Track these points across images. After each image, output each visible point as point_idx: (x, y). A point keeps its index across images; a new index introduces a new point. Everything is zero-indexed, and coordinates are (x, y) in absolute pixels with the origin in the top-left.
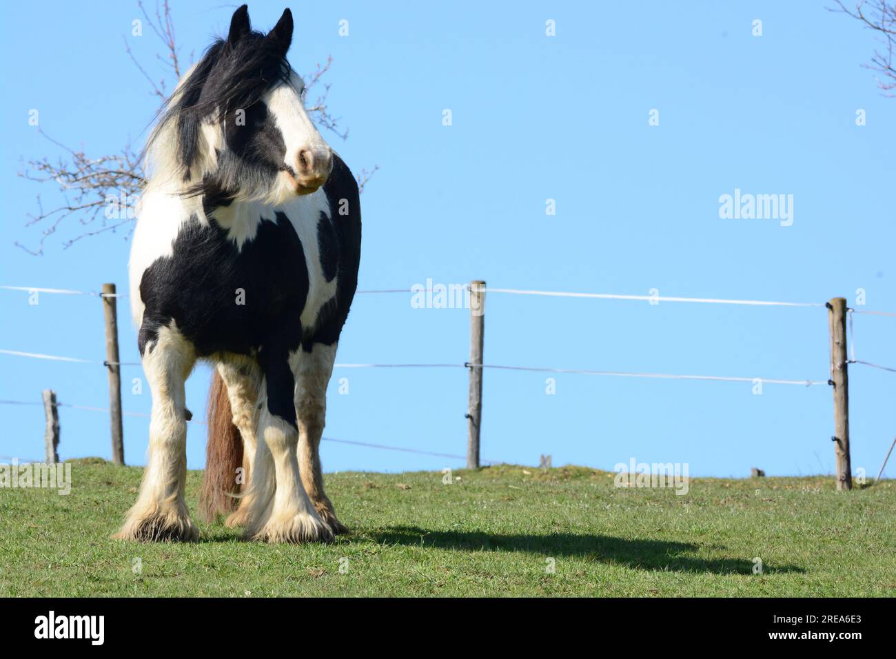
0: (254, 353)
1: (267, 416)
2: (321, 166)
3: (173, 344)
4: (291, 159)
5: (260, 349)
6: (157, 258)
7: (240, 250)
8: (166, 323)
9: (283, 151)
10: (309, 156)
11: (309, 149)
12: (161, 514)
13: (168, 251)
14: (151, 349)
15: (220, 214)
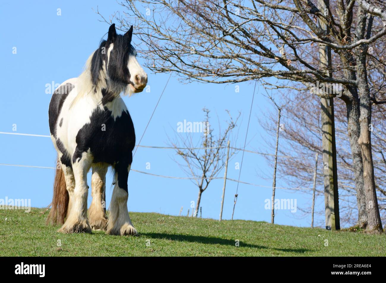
0: (115, 163)
1: (118, 188)
2: (144, 81)
3: (87, 159)
4: (132, 79)
5: (118, 162)
6: (84, 124)
7: (115, 120)
8: (86, 150)
9: (129, 76)
10: (139, 77)
11: (139, 74)
12: (81, 222)
13: (88, 121)
14: (79, 161)
15: (109, 105)
